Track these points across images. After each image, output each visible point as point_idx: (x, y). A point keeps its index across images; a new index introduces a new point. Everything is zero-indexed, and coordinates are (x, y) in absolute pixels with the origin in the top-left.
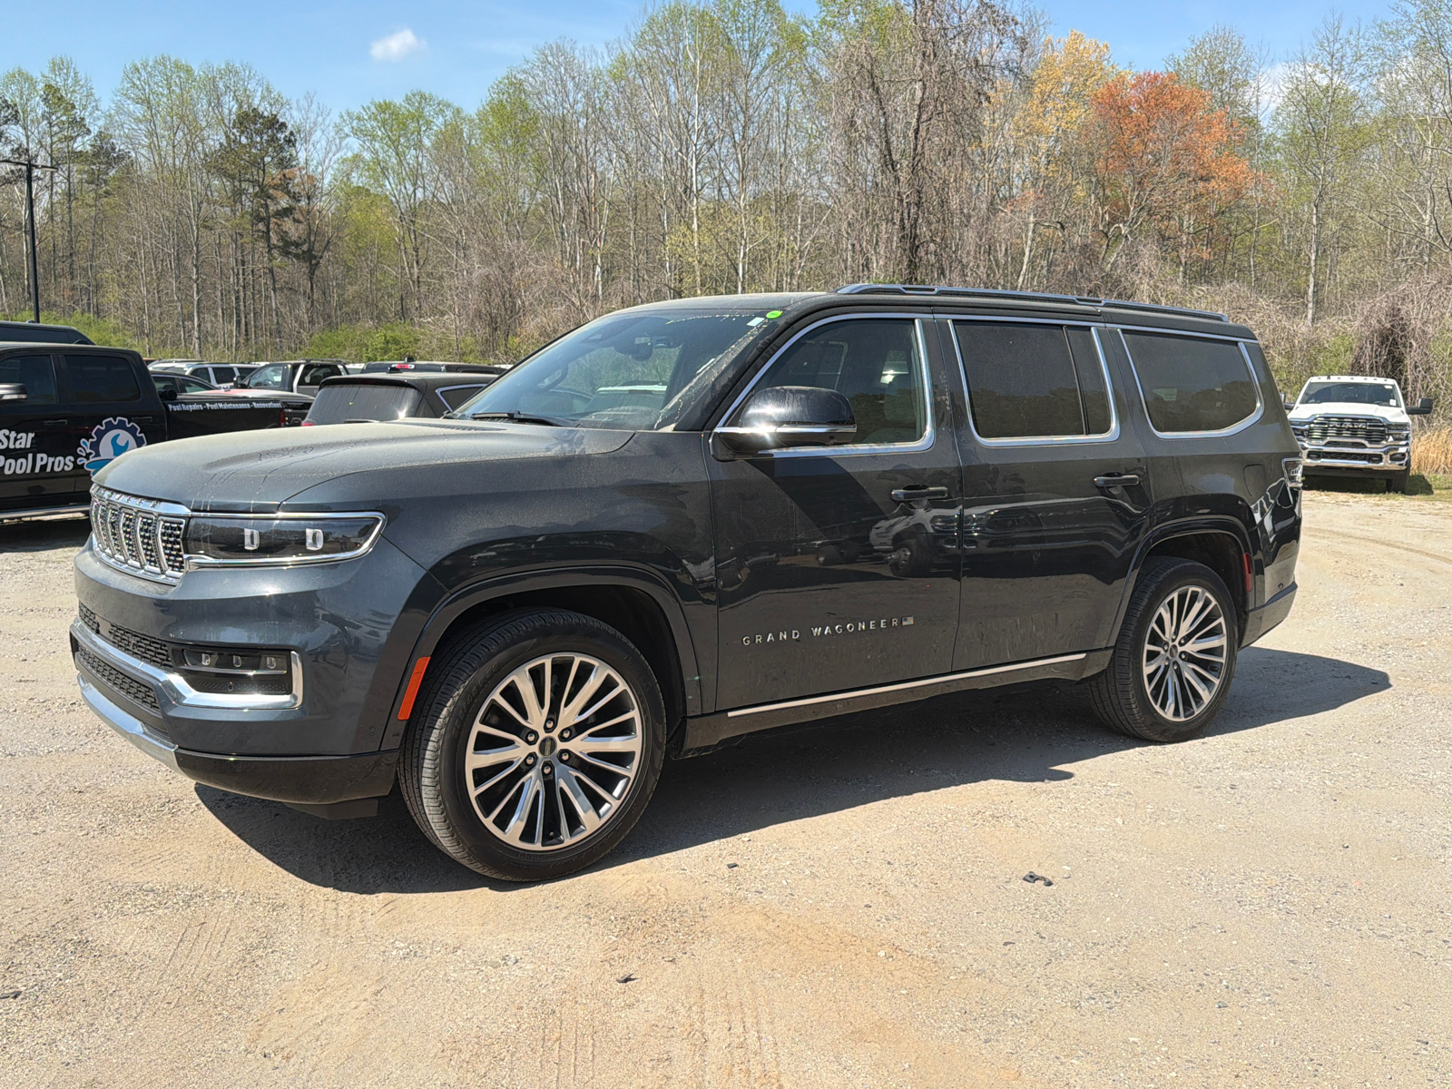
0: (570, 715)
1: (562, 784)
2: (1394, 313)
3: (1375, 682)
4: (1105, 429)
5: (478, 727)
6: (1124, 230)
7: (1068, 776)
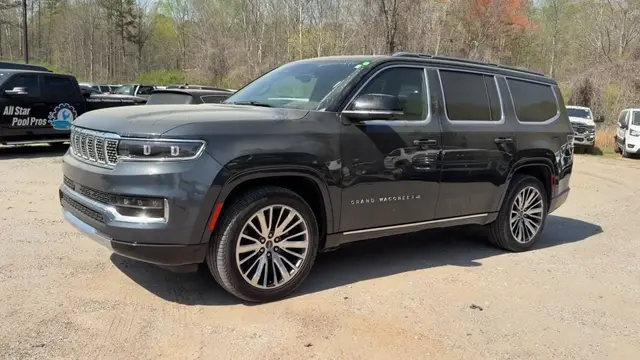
0: (279, 232)
1: (275, 261)
2: (587, 81)
3: (596, 230)
4: (499, 119)
5: (242, 235)
6: (477, 44)
7: (479, 264)
